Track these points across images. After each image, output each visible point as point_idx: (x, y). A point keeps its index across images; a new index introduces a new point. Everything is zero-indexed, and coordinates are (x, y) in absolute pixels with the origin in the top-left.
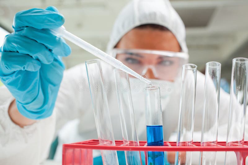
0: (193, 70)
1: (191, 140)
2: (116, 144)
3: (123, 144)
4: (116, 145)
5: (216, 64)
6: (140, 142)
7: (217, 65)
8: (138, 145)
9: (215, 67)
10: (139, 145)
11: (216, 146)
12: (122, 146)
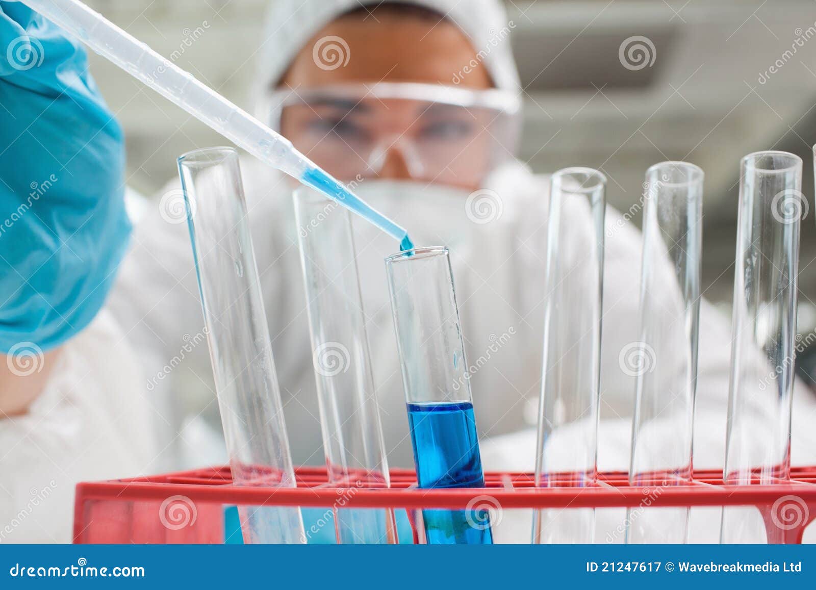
0: (589, 197)
1: (591, 466)
2: (297, 480)
3: (327, 481)
4: (298, 486)
5: (683, 169)
6: (392, 475)
7: (690, 175)
8: (386, 487)
9: (680, 185)
10: (389, 485)
11: (687, 484)
12: (320, 488)
